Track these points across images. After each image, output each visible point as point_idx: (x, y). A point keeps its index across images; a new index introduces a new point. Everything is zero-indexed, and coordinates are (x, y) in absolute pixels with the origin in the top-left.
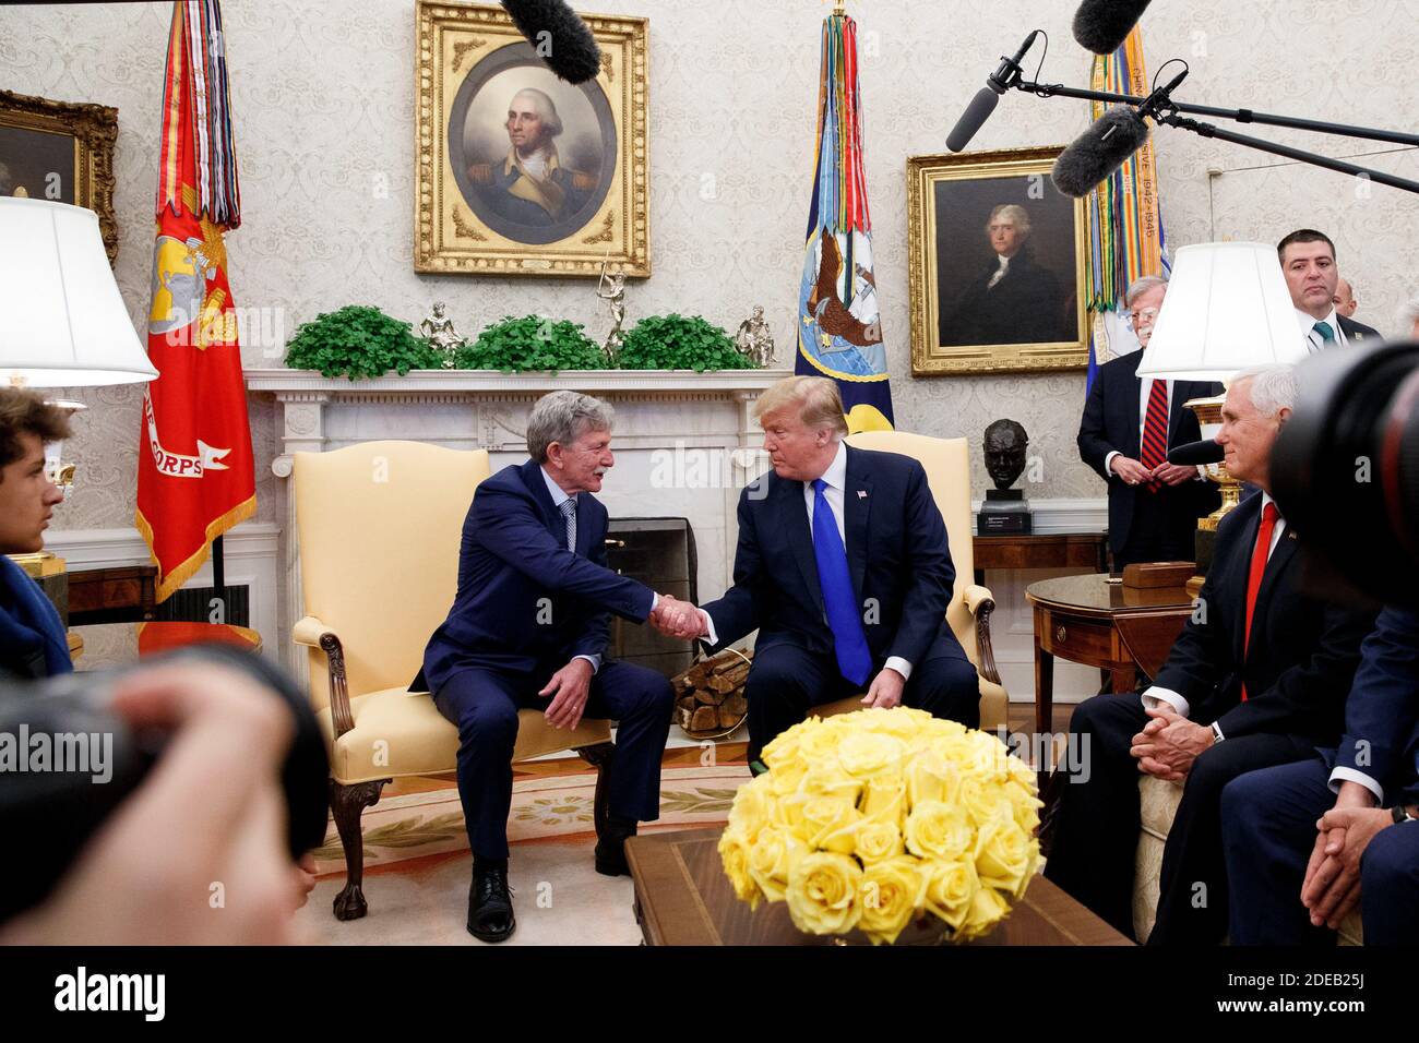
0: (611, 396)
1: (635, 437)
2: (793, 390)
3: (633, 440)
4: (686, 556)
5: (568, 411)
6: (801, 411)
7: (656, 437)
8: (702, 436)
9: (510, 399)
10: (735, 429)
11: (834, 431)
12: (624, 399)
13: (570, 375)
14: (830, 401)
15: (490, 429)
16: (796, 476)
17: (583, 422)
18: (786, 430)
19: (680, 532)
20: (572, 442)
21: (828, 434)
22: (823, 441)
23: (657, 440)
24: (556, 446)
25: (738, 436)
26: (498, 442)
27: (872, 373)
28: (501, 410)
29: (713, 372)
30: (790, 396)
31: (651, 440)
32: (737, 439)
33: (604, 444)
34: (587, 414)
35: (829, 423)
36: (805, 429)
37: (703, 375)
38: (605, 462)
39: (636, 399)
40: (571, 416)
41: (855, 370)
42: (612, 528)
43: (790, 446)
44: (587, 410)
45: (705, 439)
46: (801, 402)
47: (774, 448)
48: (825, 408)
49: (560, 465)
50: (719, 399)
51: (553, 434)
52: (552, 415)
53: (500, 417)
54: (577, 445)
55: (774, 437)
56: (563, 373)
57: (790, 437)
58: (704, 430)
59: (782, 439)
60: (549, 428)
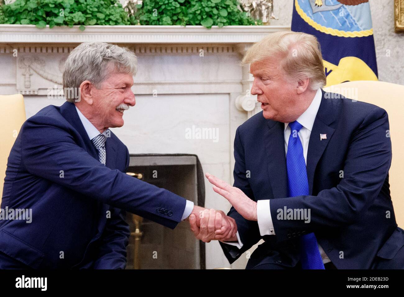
0: (132, 47)
1: (152, 84)
2: (277, 43)
3: (151, 86)
4: (196, 187)
5: (98, 55)
6: (282, 62)
7: (170, 84)
8: (210, 83)
9: (44, 51)
10: (239, 78)
11: (311, 81)
12: (143, 51)
13: (96, 30)
14: (310, 55)
15: (27, 76)
16: (278, 118)
17: (111, 66)
18: (269, 78)
19: (191, 167)
20: (101, 80)
21: (306, 83)
22: (302, 89)
23: (171, 86)
24: (88, 84)
25: (242, 83)
26: (34, 88)
27: (358, 29)
28: (36, 59)
29: (219, 28)
30: (274, 49)
31: (167, 87)
32: (240, 86)
33: (127, 86)
34: (114, 58)
35: (308, 73)
36: (286, 77)
37: (211, 30)
38: (128, 101)
39: (153, 51)
40: (101, 59)
41: (343, 26)
42: (133, 163)
43: (272, 91)
44: (114, 55)
45: (213, 86)
46: (283, 54)
47: (260, 92)
48: (305, 60)
49: (90, 102)
50: (225, 51)
51: (86, 73)
52: (84, 59)
53: (36, 66)
54: (105, 84)
55: (260, 83)
56: (91, 28)
57: (273, 84)
58: (212, 78)
59: (266, 85)
60: (81, 70)
